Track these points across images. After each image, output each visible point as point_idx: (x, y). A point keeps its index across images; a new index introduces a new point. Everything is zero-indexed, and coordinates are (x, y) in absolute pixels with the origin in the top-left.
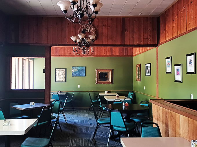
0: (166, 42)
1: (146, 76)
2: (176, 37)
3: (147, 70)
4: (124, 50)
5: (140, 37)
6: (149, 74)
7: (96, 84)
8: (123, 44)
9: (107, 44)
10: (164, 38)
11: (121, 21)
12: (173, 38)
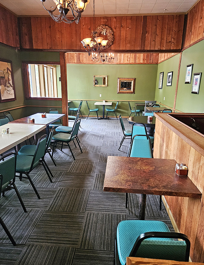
0: (190, 46)
1: (167, 86)
2: (200, 40)
3: (169, 79)
4: (149, 56)
5: (162, 40)
6: (170, 84)
7: (118, 93)
8: (142, 49)
9: (124, 49)
10: (188, 41)
11: (142, 21)
12: (197, 42)
